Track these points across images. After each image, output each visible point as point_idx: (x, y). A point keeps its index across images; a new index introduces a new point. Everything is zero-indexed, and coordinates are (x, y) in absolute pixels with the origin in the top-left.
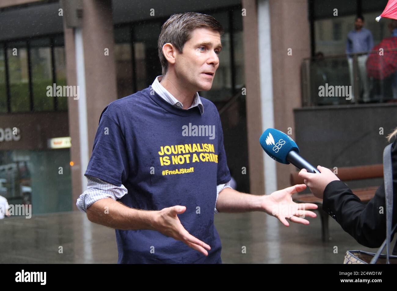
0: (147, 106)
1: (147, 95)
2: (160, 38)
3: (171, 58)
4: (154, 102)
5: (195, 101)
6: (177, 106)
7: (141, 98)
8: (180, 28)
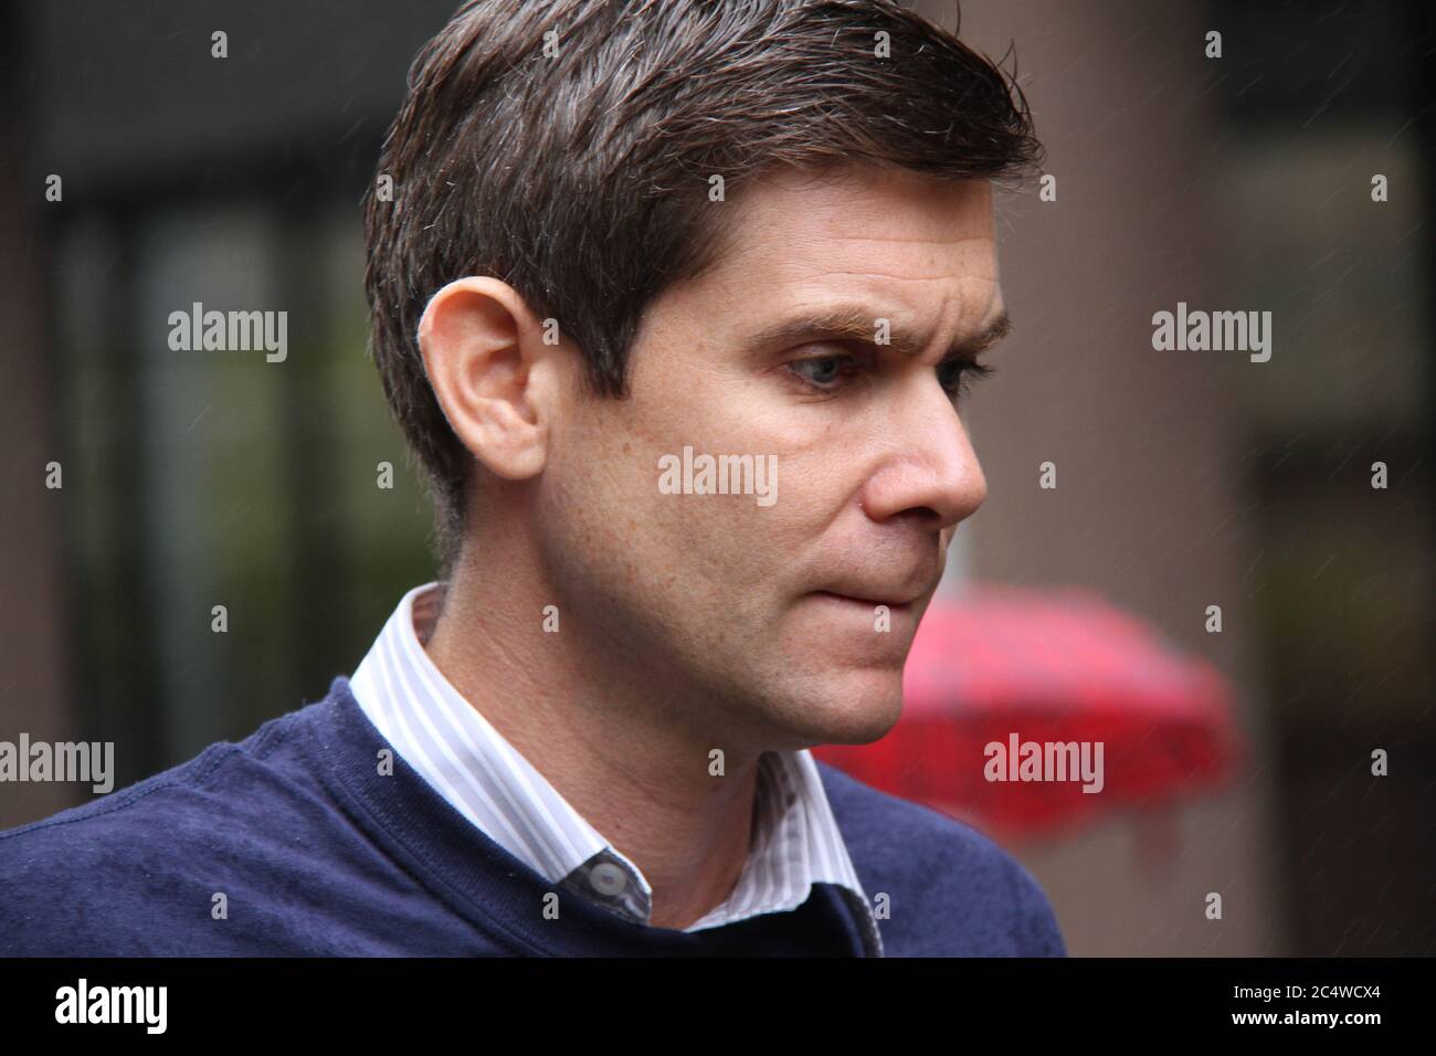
0: (293, 886)
1: (304, 773)
6: (595, 894)
7: (238, 804)
8: (602, 143)
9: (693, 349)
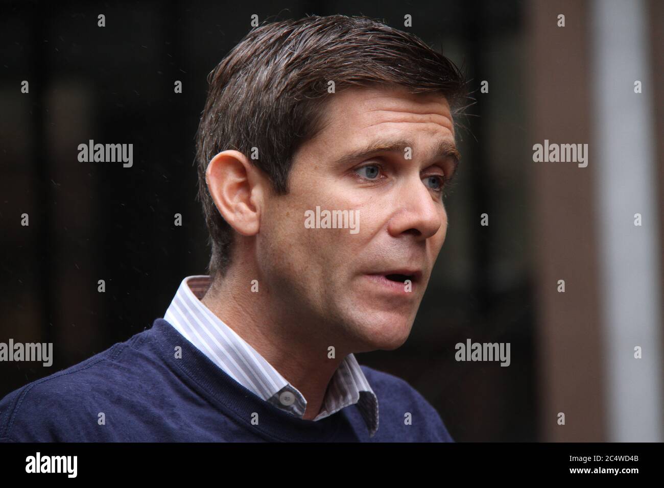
1: (155, 356)
2: (201, 125)
3: (241, 212)
4: (187, 388)
5: (342, 379)
7: (134, 369)
8: (276, 86)
9: (313, 169)
